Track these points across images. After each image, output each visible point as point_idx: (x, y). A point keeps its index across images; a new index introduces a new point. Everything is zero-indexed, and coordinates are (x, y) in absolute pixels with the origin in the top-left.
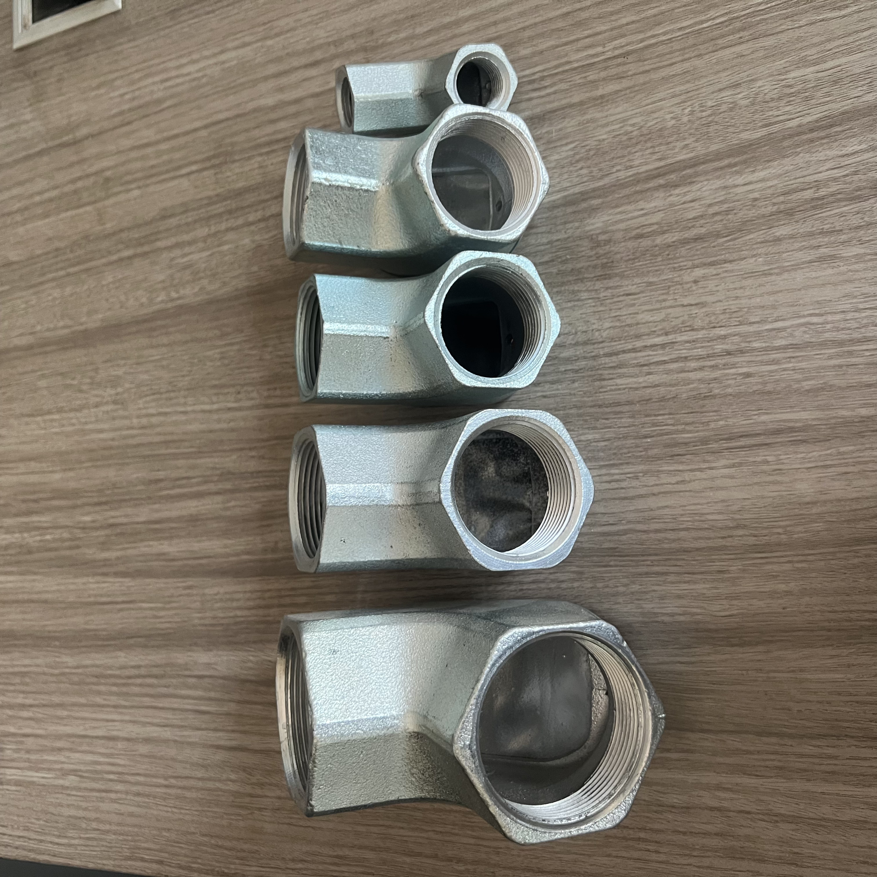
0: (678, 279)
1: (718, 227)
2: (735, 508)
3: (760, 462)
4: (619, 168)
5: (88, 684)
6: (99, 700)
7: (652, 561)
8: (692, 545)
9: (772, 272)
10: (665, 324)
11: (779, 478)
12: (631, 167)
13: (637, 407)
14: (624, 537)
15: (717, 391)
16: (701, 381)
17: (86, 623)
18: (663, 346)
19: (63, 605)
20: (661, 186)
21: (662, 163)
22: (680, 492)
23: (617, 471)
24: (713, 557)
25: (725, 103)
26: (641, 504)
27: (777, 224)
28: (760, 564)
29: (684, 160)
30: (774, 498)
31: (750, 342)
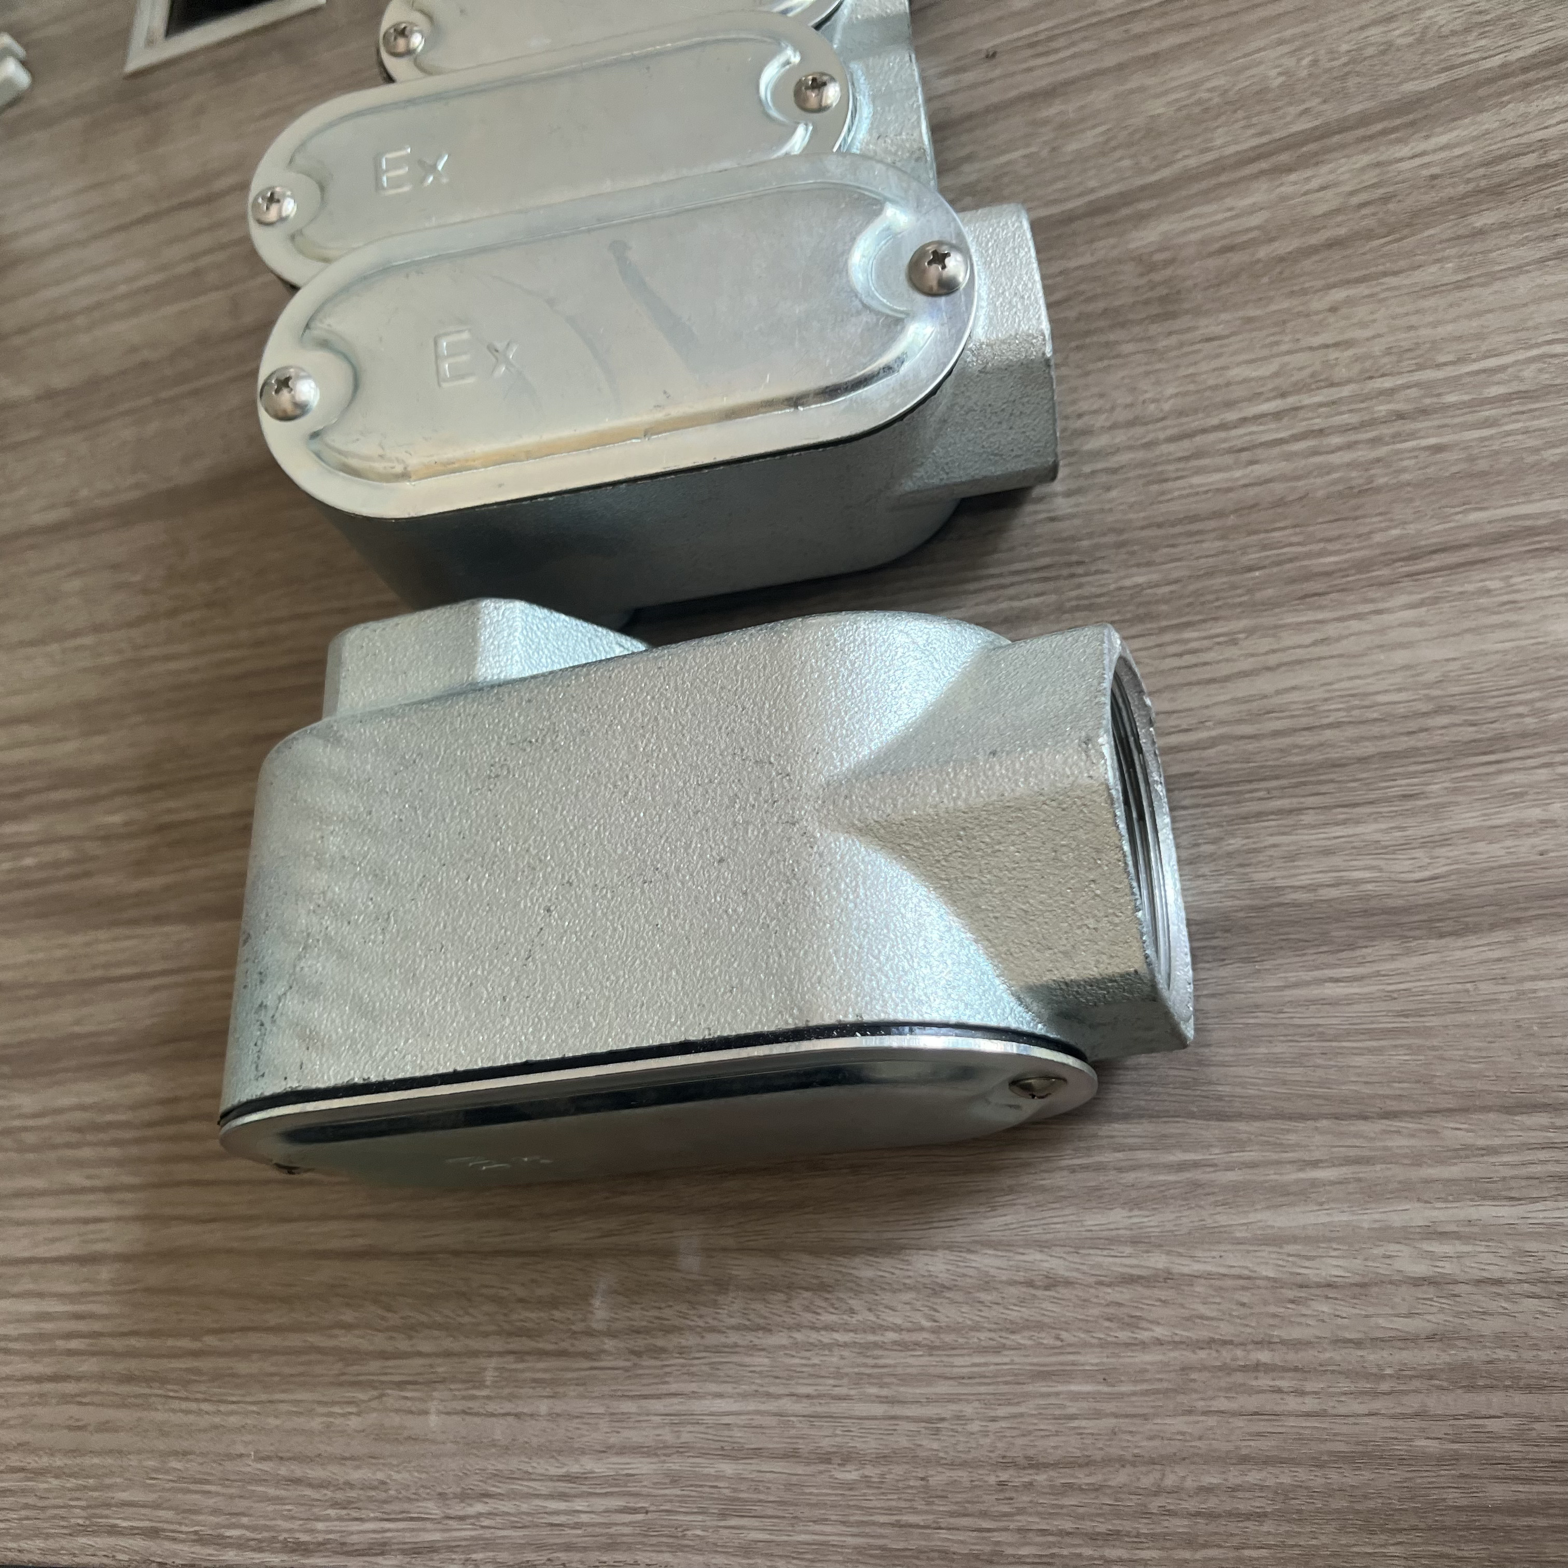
0: (1300, 308)
1: (1370, 222)
2: (1431, 677)
3: (1473, 593)
4: (1186, 152)
5: (54, 1147)
6: (76, 1178)
7: (1268, 790)
8: (1348, 753)
9: (1471, 282)
10: (1278, 381)
11: (1512, 617)
12: (1209, 150)
13: (1232, 520)
14: (1211, 752)
15: (1381, 481)
16: (1350, 465)
17: (78, 1022)
18: (1277, 415)
19: (32, 992)
20: (1263, 173)
21: (1264, 139)
22: (1319, 659)
23: (1195, 635)
24: (1392, 771)
25: (1372, 44)
26: (1242, 688)
27: (1476, 209)
28: (1488, 774)
29: (1302, 132)
30: (1505, 652)
31: (1439, 395)
